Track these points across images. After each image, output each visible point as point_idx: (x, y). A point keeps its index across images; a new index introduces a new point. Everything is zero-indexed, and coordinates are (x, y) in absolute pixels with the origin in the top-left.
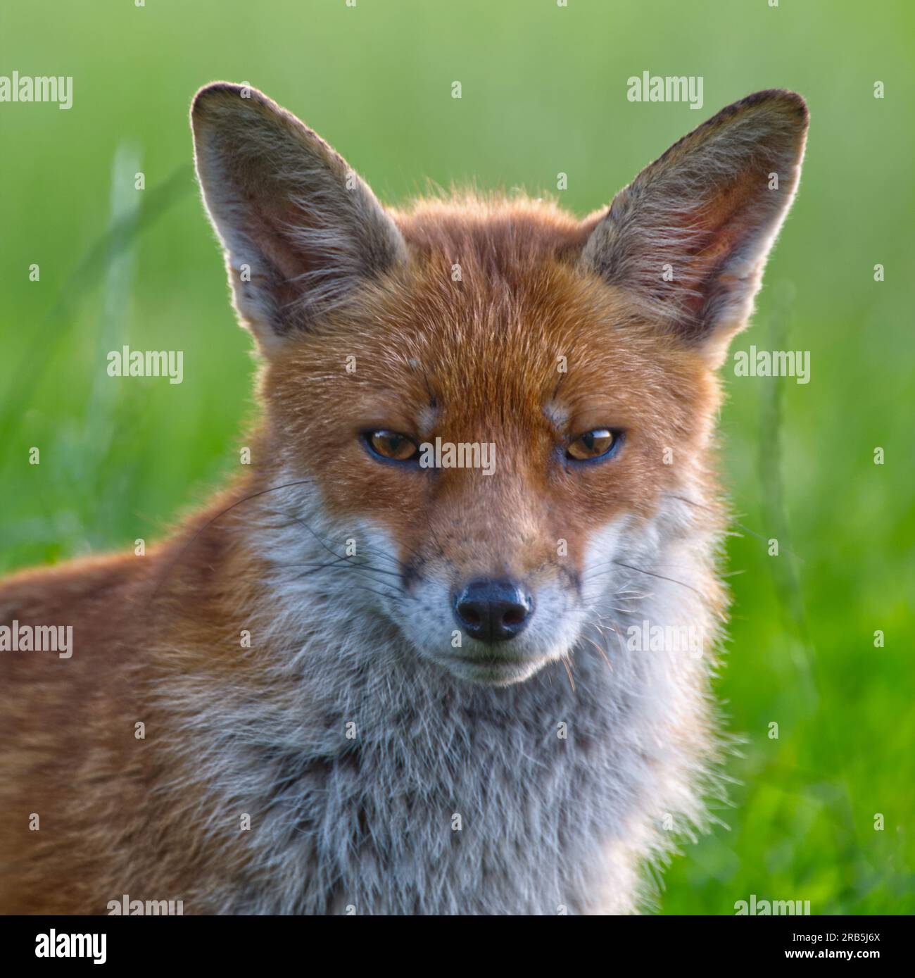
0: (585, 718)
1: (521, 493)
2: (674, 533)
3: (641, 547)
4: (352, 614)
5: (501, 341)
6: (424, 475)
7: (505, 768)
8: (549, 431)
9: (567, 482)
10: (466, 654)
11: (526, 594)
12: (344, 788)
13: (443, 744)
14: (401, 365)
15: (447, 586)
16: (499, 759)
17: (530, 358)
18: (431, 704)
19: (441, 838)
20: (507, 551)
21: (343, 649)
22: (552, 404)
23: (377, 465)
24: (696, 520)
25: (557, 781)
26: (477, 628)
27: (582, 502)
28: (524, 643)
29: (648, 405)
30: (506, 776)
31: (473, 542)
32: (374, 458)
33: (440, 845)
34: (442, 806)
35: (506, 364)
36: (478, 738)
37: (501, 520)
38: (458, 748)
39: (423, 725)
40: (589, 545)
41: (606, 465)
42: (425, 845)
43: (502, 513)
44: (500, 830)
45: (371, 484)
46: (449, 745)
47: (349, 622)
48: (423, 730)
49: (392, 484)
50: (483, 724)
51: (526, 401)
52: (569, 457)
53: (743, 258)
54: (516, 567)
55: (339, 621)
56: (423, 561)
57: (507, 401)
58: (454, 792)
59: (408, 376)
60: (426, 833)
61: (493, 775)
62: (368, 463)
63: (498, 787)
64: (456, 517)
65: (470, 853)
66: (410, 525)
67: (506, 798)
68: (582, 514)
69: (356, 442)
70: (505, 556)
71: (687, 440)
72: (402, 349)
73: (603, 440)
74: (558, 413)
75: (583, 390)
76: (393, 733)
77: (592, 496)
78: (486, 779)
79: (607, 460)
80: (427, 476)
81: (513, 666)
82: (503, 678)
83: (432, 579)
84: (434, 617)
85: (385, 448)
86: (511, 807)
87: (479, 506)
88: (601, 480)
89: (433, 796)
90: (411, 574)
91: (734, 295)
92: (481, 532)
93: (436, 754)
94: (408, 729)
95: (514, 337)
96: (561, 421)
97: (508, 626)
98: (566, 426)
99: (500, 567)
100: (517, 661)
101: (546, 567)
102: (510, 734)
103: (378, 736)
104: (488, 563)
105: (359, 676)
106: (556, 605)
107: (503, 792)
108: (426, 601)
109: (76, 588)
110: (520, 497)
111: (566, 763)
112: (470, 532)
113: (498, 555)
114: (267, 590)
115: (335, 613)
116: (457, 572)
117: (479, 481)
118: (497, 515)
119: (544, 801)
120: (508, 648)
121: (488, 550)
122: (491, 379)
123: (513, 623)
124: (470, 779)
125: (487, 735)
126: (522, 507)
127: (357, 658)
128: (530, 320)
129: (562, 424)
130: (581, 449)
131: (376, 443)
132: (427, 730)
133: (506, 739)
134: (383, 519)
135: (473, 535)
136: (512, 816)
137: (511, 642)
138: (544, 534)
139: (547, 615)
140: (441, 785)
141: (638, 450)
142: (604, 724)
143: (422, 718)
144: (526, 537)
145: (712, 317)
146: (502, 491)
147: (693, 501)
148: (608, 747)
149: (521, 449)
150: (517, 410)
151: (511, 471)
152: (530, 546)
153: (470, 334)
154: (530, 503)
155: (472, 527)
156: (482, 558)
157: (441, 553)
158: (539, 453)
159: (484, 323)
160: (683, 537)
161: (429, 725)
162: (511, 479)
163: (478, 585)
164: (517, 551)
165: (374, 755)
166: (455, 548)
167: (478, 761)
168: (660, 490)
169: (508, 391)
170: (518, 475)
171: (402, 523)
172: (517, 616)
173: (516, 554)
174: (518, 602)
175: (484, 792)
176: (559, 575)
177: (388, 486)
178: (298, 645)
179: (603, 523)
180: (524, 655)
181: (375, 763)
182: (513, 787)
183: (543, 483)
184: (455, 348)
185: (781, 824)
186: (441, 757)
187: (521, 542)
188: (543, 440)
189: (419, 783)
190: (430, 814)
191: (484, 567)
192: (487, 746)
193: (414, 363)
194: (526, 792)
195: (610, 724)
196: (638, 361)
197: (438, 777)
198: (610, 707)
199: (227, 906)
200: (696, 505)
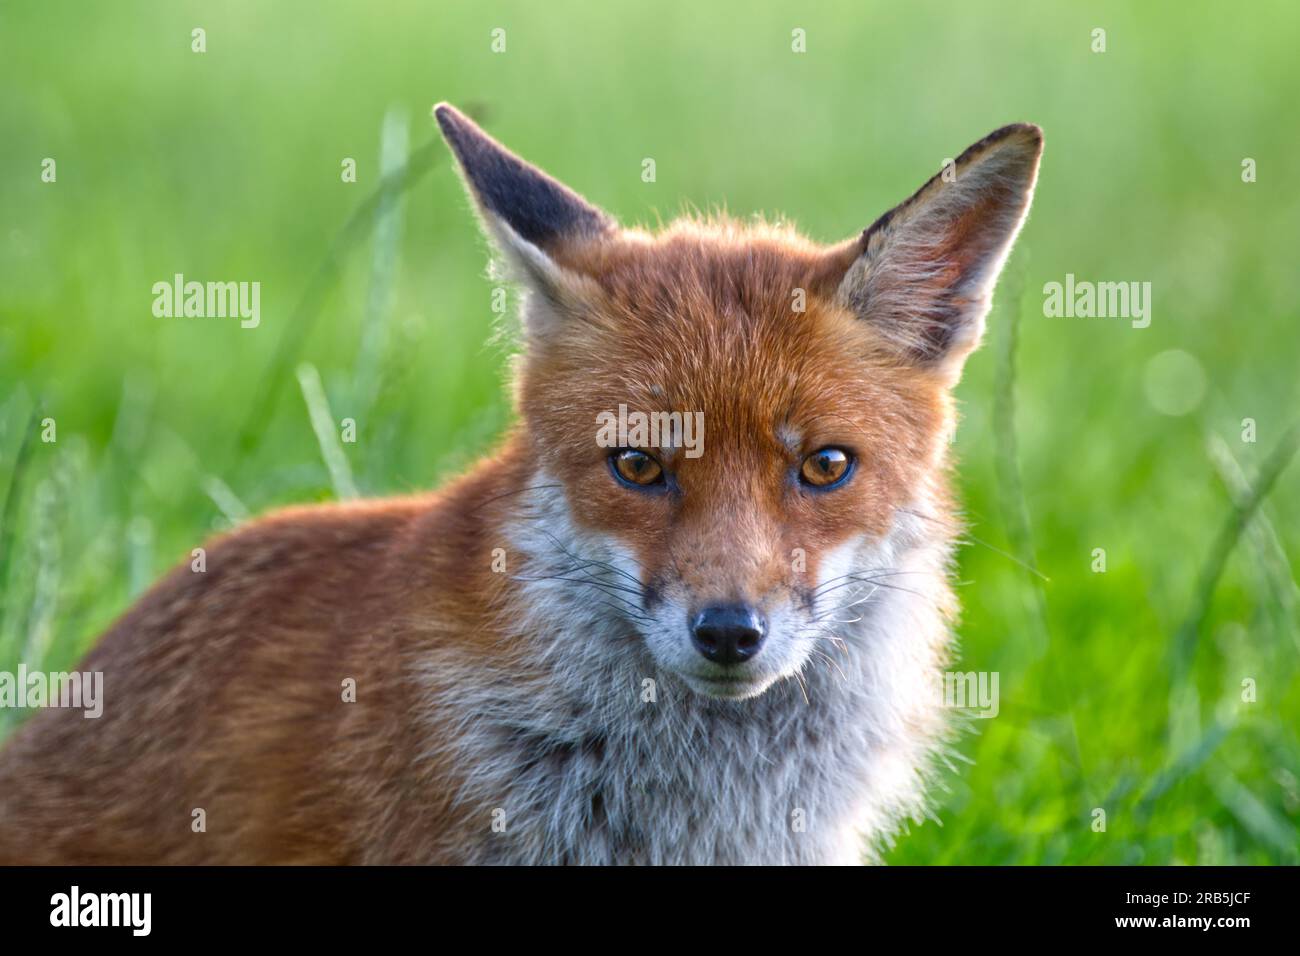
0: (815, 717)
1: (756, 516)
2: (908, 544)
3: (876, 562)
4: (595, 617)
5: (738, 367)
6: (666, 498)
7: (738, 762)
8: (782, 453)
9: (803, 504)
10: (703, 673)
11: (760, 619)
12: (584, 775)
13: (683, 740)
14: (644, 392)
15: (685, 610)
16: (735, 755)
17: (767, 384)
18: (671, 706)
19: (679, 825)
20: (741, 576)
21: (587, 650)
22: (786, 428)
23: (622, 489)
24: (929, 530)
25: (787, 776)
26: (713, 652)
27: (816, 525)
28: (757, 664)
29: (881, 430)
30: (740, 771)
31: (710, 567)
32: (620, 482)
33: (677, 831)
34: (682, 795)
35: (744, 389)
36: (716, 734)
37: (736, 546)
38: (697, 745)
39: (665, 722)
40: (824, 564)
41: (840, 491)
42: (663, 830)
43: (737, 539)
44: (733, 819)
45: (615, 507)
46: (689, 741)
47: (592, 624)
48: (665, 728)
49: (635, 509)
50: (722, 723)
51: (760, 427)
52: (804, 480)
53: (976, 281)
54: (749, 592)
55: (583, 622)
56: (663, 584)
57: (743, 427)
58: (693, 783)
59: (651, 401)
60: (664, 820)
61: (727, 770)
62: (614, 487)
63: (732, 780)
64: (694, 542)
65: (706, 839)
66: (653, 546)
67: (739, 790)
68: (817, 536)
69: (604, 463)
70: (740, 582)
71: (920, 459)
72: (645, 377)
73: (838, 464)
74: (792, 436)
75: (815, 412)
76: (637, 728)
77: (827, 520)
78: (721, 773)
79: (841, 487)
80: (669, 499)
81: (747, 685)
82: (739, 693)
83: (672, 603)
84: (673, 639)
85: (630, 469)
86: (744, 798)
87: (716, 531)
88: (836, 506)
89: (673, 785)
90: (652, 595)
91: (966, 317)
92: (717, 558)
93: (676, 748)
94: (650, 724)
95: (751, 363)
96: (794, 444)
97: (743, 649)
98: (799, 448)
99: (735, 593)
100: (752, 680)
101: (780, 590)
102: (746, 731)
103: (624, 730)
104: (724, 587)
105: (604, 674)
106: (789, 627)
107: (737, 785)
108: (665, 623)
109: (340, 536)
110: (754, 521)
111: (796, 757)
112: (707, 558)
113: (733, 580)
114: (520, 585)
115: (580, 614)
116: (695, 597)
117: (716, 505)
118: (732, 540)
119: (775, 793)
120: (742, 669)
121: (724, 576)
122: (728, 404)
123: (748, 646)
124: (707, 772)
125: (724, 732)
126: (756, 530)
127: (601, 659)
128: (768, 346)
129: (795, 446)
130: (817, 471)
131: (621, 465)
132: (669, 727)
133: (742, 736)
134: (629, 539)
135: (711, 560)
136: (744, 808)
137: (745, 664)
138: (777, 557)
139: (779, 636)
140: (681, 776)
141: (871, 473)
142: (832, 722)
143: (664, 715)
144: (759, 561)
145: (948, 338)
146: (737, 516)
147: (927, 515)
148: (834, 742)
149: (756, 473)
150: (752, 435)
151: (745, 494)
152: (763, 570)
153: (707, 359)
154: (764, 526)
155: (710, 552)
156: (718, 583)
157: (680, 577)
158: (773, 475)
159: (721, 348)
160: (917, 548)
161: (670, 723)
162: (746, 504)
163: (715, 610)
164: (751, 576)
165: (618, 745)
166: (693, 572)
167: (714, 756)
168: (893, 508)
169: (744, 417)
170: (753, 499)
171: (645, 544)
172: (751, 640)
173: (751, 579)
174: (753, 627)
175: (720, 784)
176: (791, 596)
177: (631, 510)
178: (548, 640)
179: (837, 545)
180: (758, 675)
181: (619, 751)
182: (746, 779)
183: (779, 506)
184: (693, 374)
185: (1010, 758)
186: (680, 752)
187: (755, 567)
188: (778, 463)
189: (661, 774)
190: (669, 802)
191: (720, 593)
192: (723, 743)
193: (656, 389)
194: (757, 786)
195: (838, 722)
196: (876, 390)
197: (678, 768)
198: (838, 709)
199: (475, 857)
200: (928, 518)
